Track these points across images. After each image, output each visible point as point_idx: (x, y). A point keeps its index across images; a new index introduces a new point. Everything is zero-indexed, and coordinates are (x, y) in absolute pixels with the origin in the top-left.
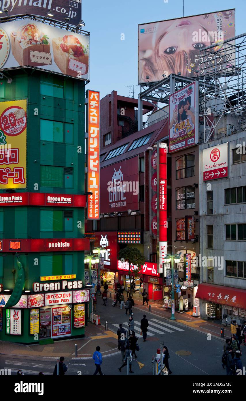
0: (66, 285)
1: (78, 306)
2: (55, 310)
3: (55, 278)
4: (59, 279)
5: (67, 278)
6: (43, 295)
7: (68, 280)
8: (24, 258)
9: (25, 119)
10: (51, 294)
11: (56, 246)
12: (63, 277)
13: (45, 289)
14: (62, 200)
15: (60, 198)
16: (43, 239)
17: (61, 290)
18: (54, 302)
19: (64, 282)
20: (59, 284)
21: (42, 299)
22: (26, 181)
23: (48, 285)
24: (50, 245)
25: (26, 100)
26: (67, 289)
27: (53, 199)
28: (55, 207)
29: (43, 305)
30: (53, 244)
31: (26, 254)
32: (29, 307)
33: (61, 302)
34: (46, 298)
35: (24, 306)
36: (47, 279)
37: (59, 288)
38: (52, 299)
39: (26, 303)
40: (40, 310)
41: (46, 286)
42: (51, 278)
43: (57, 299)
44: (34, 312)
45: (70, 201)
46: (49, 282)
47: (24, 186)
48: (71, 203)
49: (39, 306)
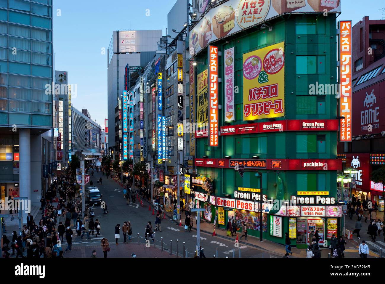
0: (320, 200)
1: (331, 220)
2: (309, 221)
3: (310, 193)
4: (313, 194)
5: (320, 194)
6: (300, 207)
7: (322, 196)
8: (283, 174)
9: (283, 59)
10: (306, 207)
11: (311, 166)
12: (317, 193)
13: (301, 202)
14: (315, 125)
15: (313, 123)
16: (299, 160)
17: (315, 204)
18: (309, 213)
19: (317, 197)
20: (313, 199)
21: (299, 210)
22: (284, 111)
23: (303, 198)
24: (305, 165)
25: (283, 42)
26: (320, 204)
27: (308, 124)
28: (309, 131)
29: (300, 216)
30: (308, 164)
31: (285, 171)
32: (288, 216)
33: (316, 214)
34: (302, 210)
35: (284, 215)
36: (303, 193)
37: (313, 203)
38: (307, 211)
39: (286, 212)
40: (297, 219)
41: (302, 199)
42: (306, 193)
43: (312, 212)
44: (292, 221)
45: (323, 125)
46: (305, 196)
47: (283, 115)
48: (324, 127)
49: (296, 216)
